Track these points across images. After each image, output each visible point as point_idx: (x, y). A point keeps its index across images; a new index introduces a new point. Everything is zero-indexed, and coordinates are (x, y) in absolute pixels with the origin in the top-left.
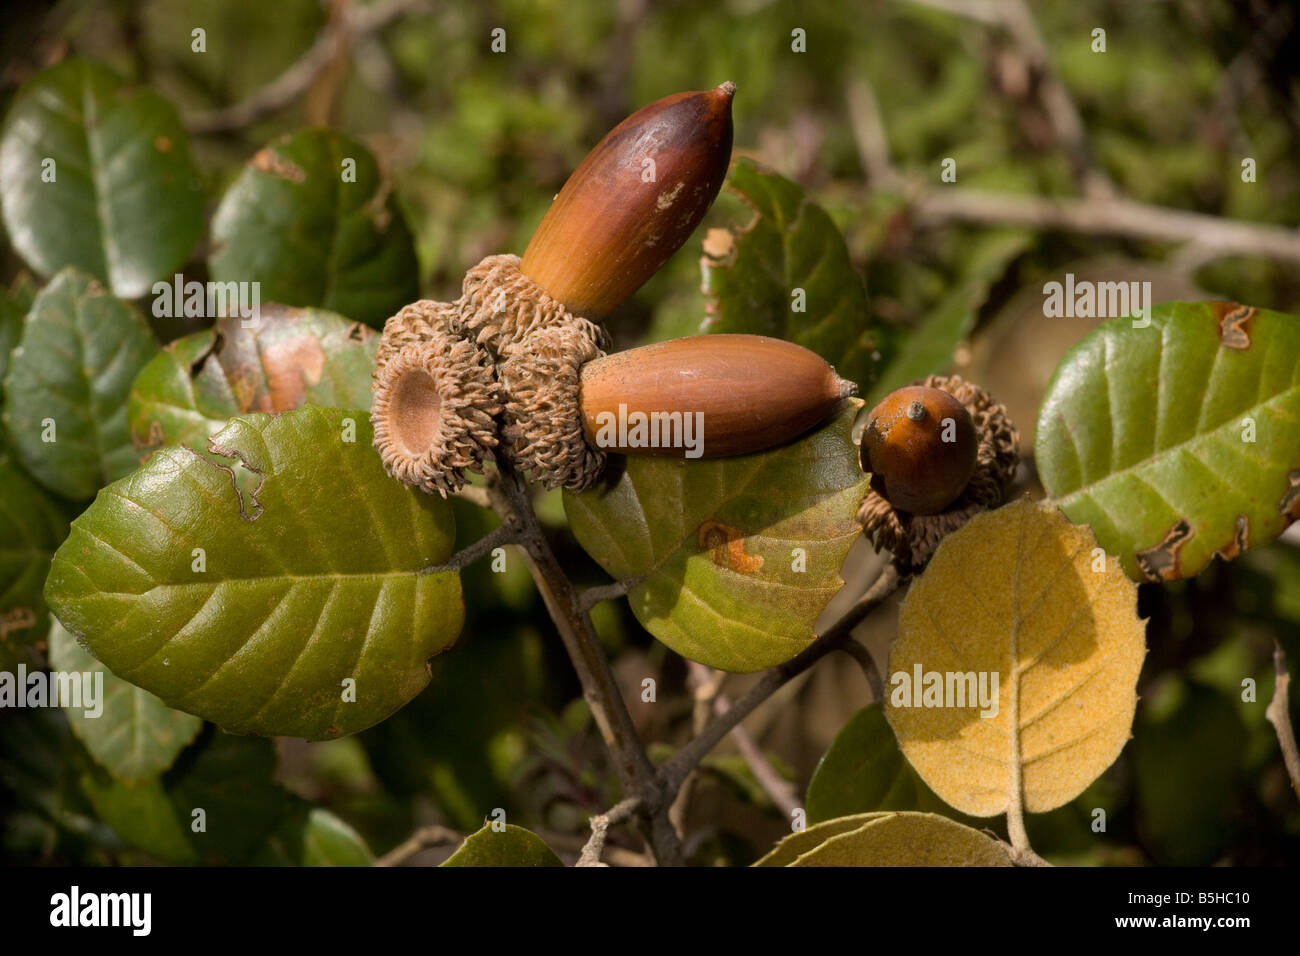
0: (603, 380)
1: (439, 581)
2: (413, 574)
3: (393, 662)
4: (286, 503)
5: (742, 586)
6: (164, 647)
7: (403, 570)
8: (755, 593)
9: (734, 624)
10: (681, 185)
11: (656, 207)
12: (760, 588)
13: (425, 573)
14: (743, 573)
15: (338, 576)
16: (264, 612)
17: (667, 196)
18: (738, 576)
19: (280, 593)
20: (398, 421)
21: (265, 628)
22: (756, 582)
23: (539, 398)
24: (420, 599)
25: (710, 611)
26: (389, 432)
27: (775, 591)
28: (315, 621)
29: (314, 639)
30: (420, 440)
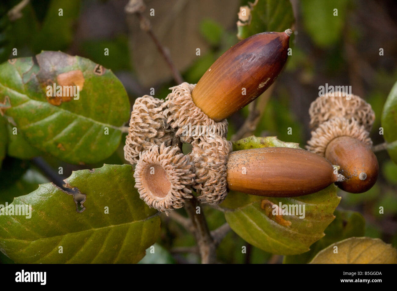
0: (238, 171)
1: (152, 222)
2: (142, 221)
3: (131, 254)
4: (95, 205)
5: (281, 230)
6: (41, 259)
7: (138, 220)
8: (286, 233)
9: (275, 241)
10: (269, 79)
11: (258, 88)
12: (289, 232)
13: (147, 220)
14: (281, 225)
15: (112, 226)
16: (82, 243)
17: (263, 83)
18: (279, 225)
19: (89, 236)
20: (146, 178)
21: (82, 250)
22: (287, 229)
23: (211, 181)
24: (145, 230)
25: (264, 233)
26: (143, 183)
27: (295, 235)
28: (102, 244)
29: (102, 250)
30: (155, 185)
